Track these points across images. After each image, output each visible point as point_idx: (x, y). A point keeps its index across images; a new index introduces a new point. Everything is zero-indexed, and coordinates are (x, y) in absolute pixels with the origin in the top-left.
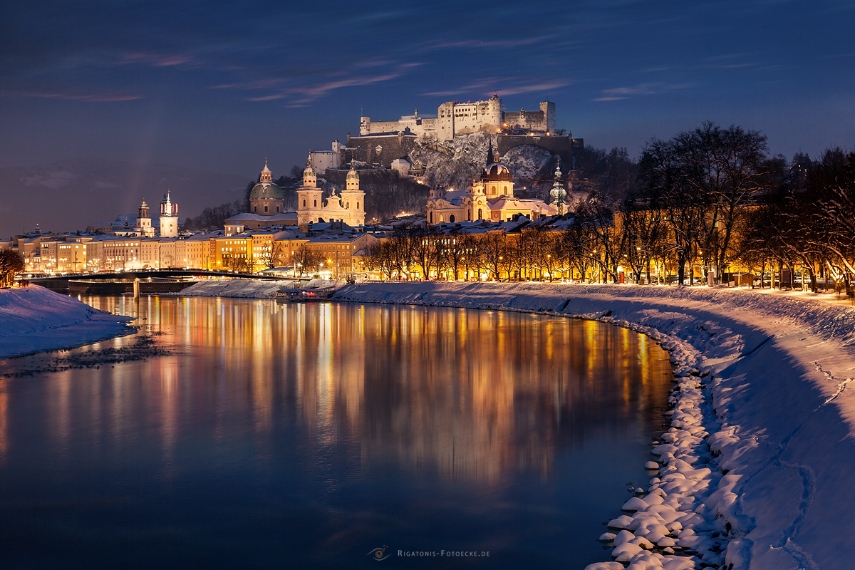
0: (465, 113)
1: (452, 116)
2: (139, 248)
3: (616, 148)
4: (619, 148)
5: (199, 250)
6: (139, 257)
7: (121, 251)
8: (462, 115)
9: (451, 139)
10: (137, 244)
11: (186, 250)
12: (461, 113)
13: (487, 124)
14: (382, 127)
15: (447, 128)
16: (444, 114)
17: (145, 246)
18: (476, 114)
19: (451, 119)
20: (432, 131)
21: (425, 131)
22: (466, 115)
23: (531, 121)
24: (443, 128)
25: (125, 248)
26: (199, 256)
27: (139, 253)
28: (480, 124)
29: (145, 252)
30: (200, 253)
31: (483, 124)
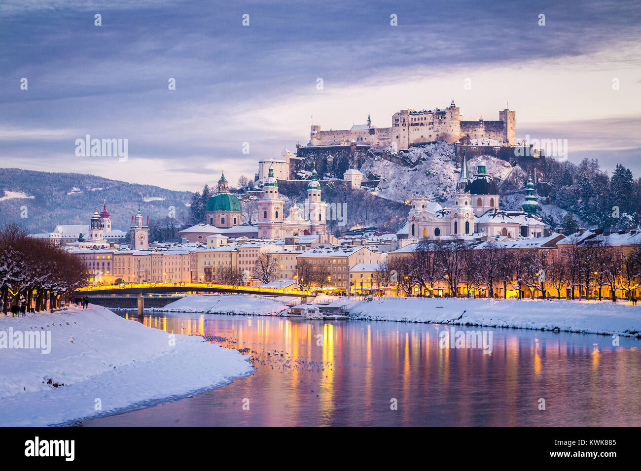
0: (420, 122)
1: (407, 125)
2: (111, 261)
3: (587, 159)
4: (590, 160)
5: (178, 264)
6: (111, 270)
7: (92, 264)
8: (417, 124)
9: (406, 148)
10: (109, 257)
11: (164, 264)
12: (417, 122)
13: (444, 133)
14: (333, 136)
15: (401, 138)
16: (399, 123)
17: (118, 259)
18: (433, 123)
19: (406, 128)
20: (386, 141)
21: (378, 141)
22: (422, 124)
23: (490, 131)
24: (397, 137)
25: (96, 261)
26: (178, 269)
27: (111, 266)
28: (436, 133)
29: (118, 265)
30: (179, 266)
31: (440, 133)
